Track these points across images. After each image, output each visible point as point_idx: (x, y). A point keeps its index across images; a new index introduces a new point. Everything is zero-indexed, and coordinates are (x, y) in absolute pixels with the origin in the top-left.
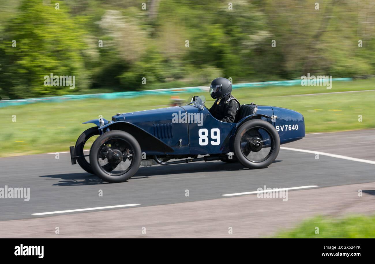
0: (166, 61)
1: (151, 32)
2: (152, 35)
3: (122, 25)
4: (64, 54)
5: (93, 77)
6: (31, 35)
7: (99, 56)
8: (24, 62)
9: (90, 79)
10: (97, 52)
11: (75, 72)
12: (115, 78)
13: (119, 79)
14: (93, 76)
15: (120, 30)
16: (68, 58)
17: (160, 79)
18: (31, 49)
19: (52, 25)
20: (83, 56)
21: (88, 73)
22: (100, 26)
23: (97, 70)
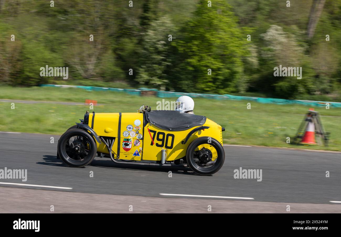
0: (317, 76)
1: (305, 49)
2: (307, 52)
3: (283, 39)
4: (229, 58)
5: (249, 82)
6: (202, 38)
7: (258, 64)
8: (194, 61)
9: (247, 83)
10: (257, 60)
11: (237, 76)
12: (272, 85)
13: (275, 87)
14: (250, 80)
15: (280, 43)
16: (232, 63)
17: (309, 92)
18: (199, 50)
19: (222, 32)
20: (245, 62)
21: (246, 78)
22: (265, 39)
23: (256, 76)
